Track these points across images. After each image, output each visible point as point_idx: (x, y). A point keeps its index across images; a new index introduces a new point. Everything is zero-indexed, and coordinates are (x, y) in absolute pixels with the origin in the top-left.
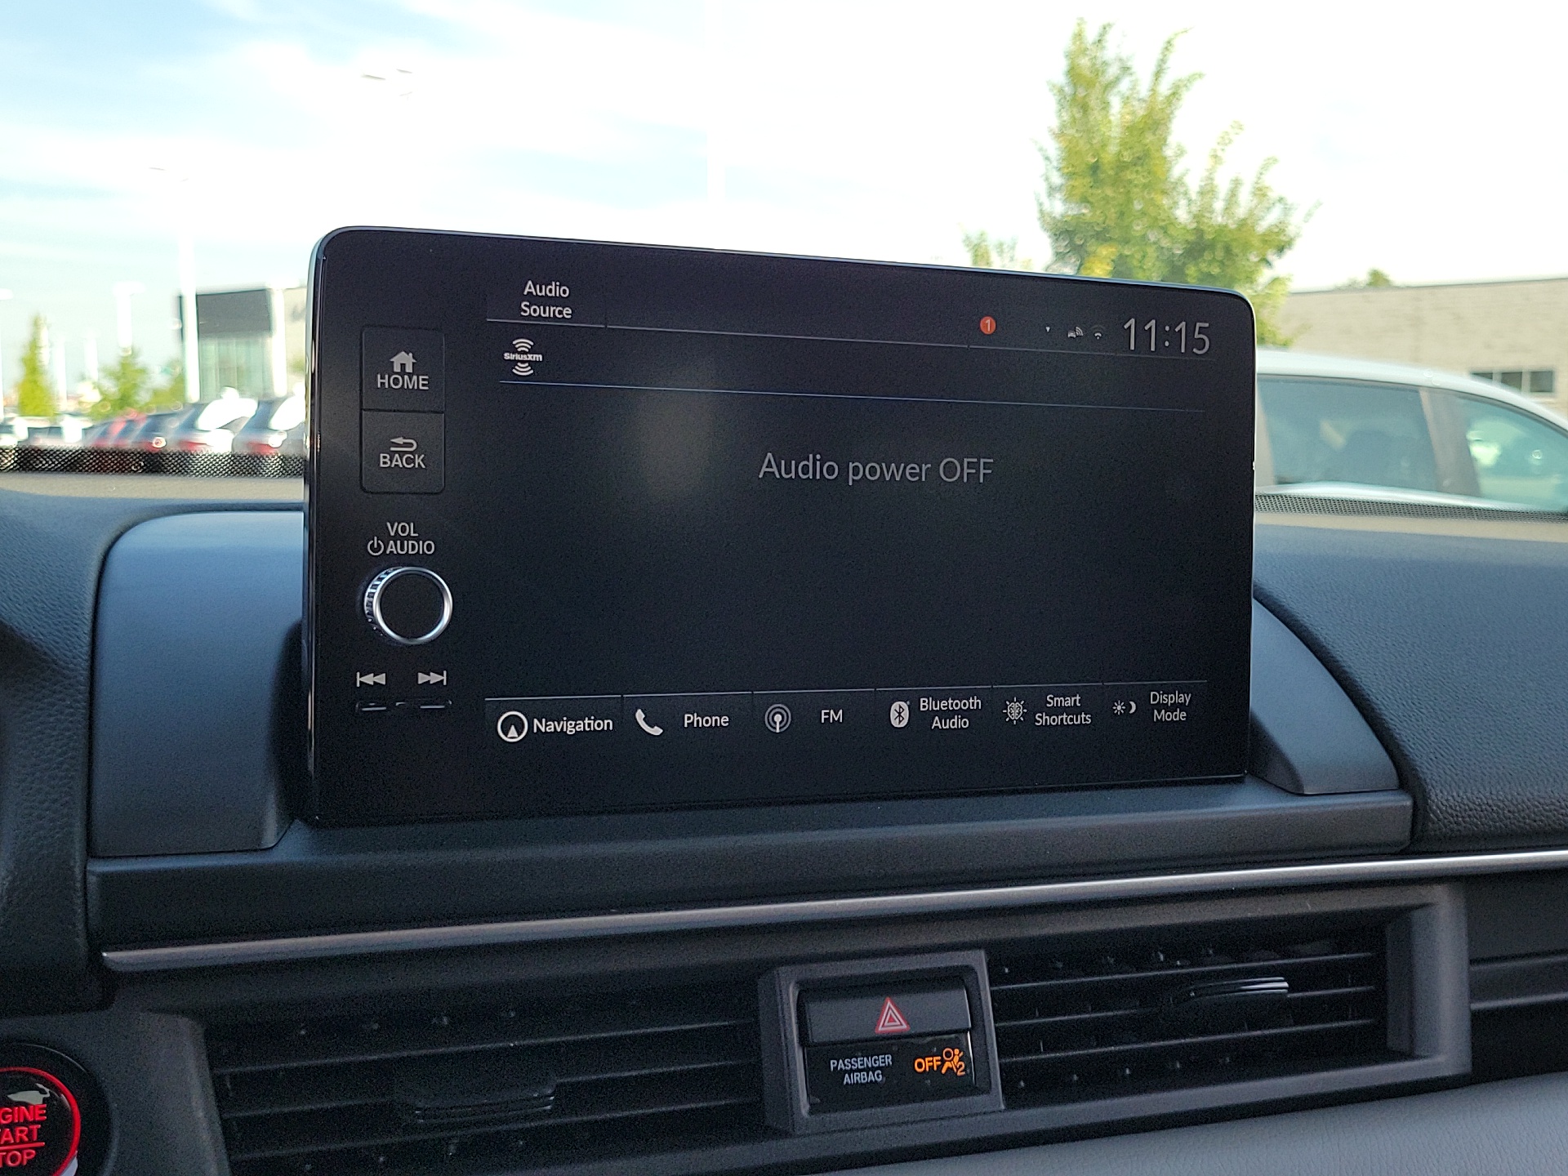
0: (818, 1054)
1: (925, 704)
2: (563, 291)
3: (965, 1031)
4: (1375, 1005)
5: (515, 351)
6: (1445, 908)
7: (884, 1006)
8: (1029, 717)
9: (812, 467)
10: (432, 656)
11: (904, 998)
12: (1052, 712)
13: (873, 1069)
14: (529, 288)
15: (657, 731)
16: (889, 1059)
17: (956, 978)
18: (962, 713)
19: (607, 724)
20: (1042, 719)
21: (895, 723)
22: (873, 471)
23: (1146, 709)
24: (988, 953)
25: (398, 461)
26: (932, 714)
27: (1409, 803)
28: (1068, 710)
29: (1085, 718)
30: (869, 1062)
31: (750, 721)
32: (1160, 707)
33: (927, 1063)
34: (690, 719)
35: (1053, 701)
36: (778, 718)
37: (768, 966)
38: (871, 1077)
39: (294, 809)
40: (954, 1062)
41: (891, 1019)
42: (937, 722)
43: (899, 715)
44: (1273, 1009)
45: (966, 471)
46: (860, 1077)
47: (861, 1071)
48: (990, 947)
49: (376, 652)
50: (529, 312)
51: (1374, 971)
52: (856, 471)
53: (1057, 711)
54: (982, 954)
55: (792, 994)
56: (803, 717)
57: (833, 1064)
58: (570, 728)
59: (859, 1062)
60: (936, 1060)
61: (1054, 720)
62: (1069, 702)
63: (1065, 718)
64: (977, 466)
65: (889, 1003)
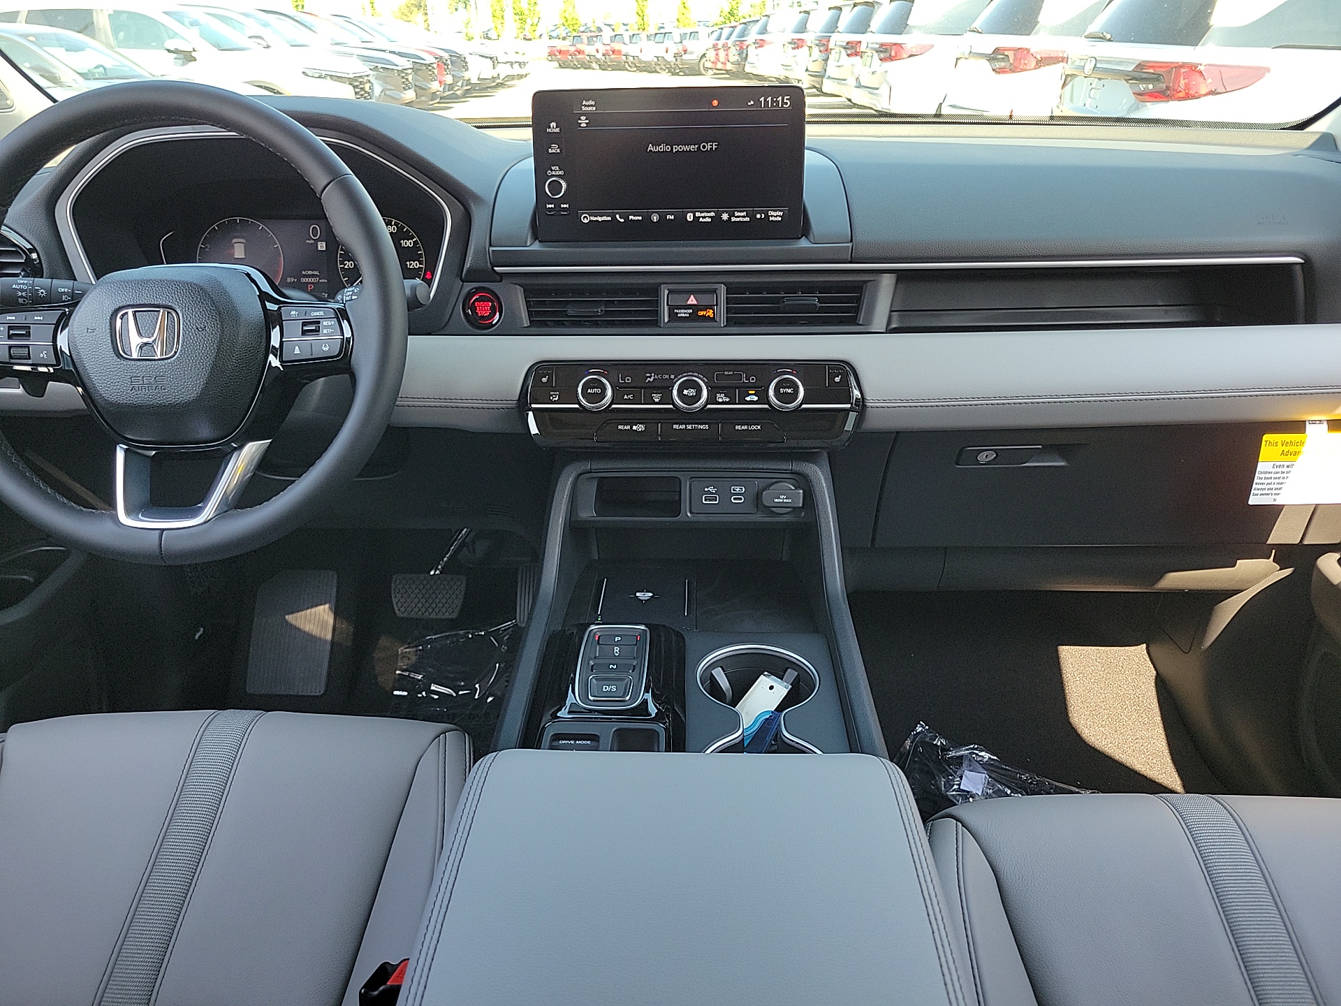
0: (671, 309)
1: (698, 214)
2: (593, 103)
3: (714, 305)
4: (857, 310)
5: (581, 120)
6: (887, 282)
7: (690, 297)
8: (730, 218)
9: (661, 148)
10: (562, 200)
11: (696, 296)
12: (736, 217)
13: (686, 313)
14: (584, 103)
15: (622, 220)
16: (691, 311)
17: (713, 291)
18: (709, 217)
19: (609, 218)
20: (733, 219)
21: (689, 220)
22: (681, 148)
23: (767, 216)
24: (724, 285)
25: (554, 151)
26: (699, 217)
27: (851, 247)
28: (743, 217)
29: (748, 219)
30: (685, 311)
31: (647, 218)
32: (772, 216)
33: (701, 313)
34: (631, 217)
35: (737, 214)
36: (655, 218)
38: (686, 315)
39: (535, 237)
40: (710, 313)
41: (692, 300)
42: (701, 220)
43: (690, 217)
44: (816, 309)
45: (709, 147)
46: (683, 315)
47: (683, 313)
48: (724, 283)
49: (551, 201)
50: (584, 109)
51: (858, 300)
52: (676, 148)
53: (739, 217)
54: (722, 285)
55: (666, 292)
56: (662, 218)
57: (675, 311)
58: (600, 219)
59: (683, 311)
60: (705, 313)
61: (738, 219)
62: (742, 214)
63: (741, 219)
64: (712, 145)
65: (692, 296)
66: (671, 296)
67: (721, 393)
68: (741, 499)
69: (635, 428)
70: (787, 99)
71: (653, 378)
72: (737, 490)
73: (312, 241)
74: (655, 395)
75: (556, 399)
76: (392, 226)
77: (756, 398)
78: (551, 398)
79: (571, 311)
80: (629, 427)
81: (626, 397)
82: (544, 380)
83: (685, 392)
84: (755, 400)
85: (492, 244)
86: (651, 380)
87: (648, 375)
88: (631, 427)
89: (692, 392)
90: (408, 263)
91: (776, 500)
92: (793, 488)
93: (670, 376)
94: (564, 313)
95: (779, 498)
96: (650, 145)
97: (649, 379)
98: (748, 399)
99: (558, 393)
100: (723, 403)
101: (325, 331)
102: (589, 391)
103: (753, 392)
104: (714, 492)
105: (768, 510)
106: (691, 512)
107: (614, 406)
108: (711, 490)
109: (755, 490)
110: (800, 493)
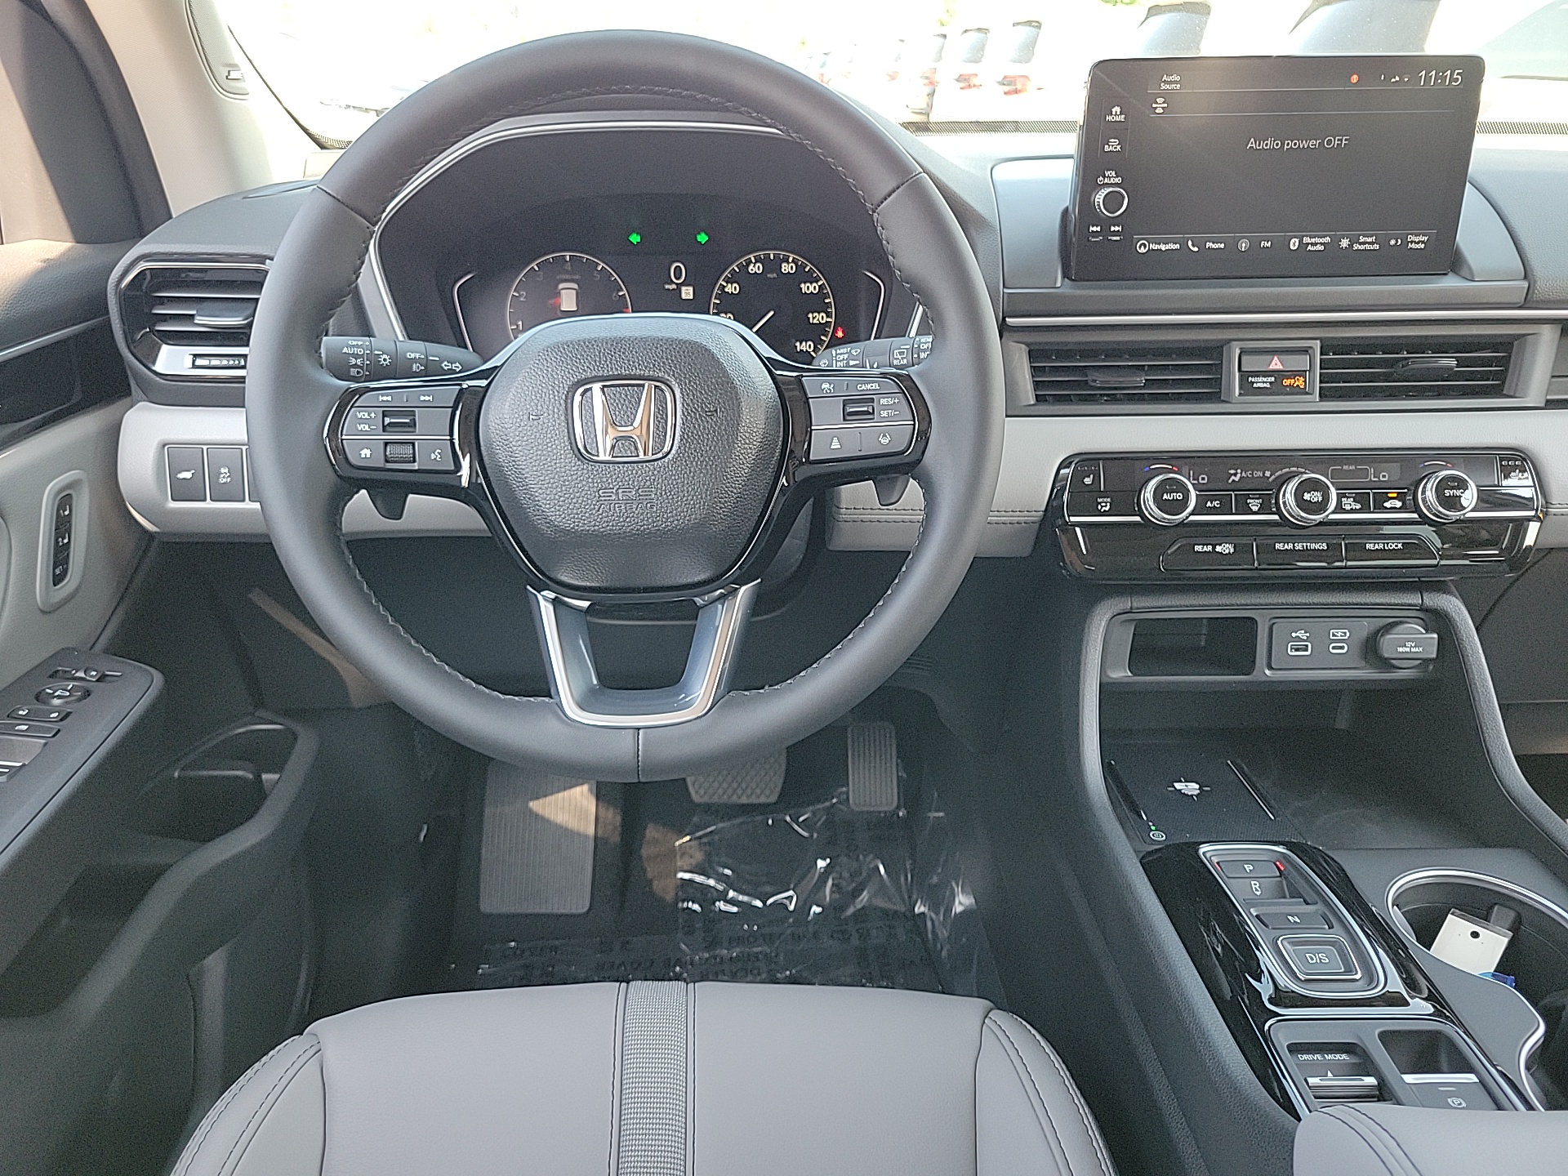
0: (1245, 375)
1: (1306, 240)
2: (1178, 78)
3: (1306, 371)
4: (1502, 376)
5: (1157, 103)
6: (1548, 337)
7: (1273, 359)
8: (1351, 246)
9: (1270, 144)
10: (1118, 221)
11: (1283, 357)
12: (1360, 244)
13: (1266, 382)
14: (1165, 78)
15: (1196, 249)
16: (1273, 379)
17: (1305, 351)
18: (1321, 244)
19: (1177, 246)
20: (1356, 247)
21: (1292, 248)
22: (1295, 144)
23: (1405, 242)
24: (1321, 342)
25: (1111, 148)
26: (1308, 244)
27: (1527, 286)
28: (1369, 243)
29: (1376, 247)
30: (1265, 380)
31: (1232, 246)
32: (1412, 242)
33: (1287, 382)
34: (1209, 245)
35: (1362, 239)
36: (1244, 245)
37: (1229, 341)
38: (1265, 385)
40: (1300, 382)
41: (1276, 364)
42: (1309, 248)
43: (1294, 244)
44: (1451, 375)
45: (1336, 142)
46: (1261, 385)
47: (1260, 382)
48: (1321, 339)
49: (1098, 220)
50: (1164, 87)
51: (1505, 362)
52: (1288, 144)
53: (1364, 243)
54: (1318, 342)
55: (1238, 352)
56: (1254, 245)
57: (1250, 379)
58: (1163, 247)
59: (1260, 379)
60: (1293, 381)
61: (1362, 247)
62: (1370, 240)
63: (1367, 247)
64: (1341, 140)
65: (1276, 358)
66: (1244, 358)
67: (1348, 497)
68: (1342, 648)
69: (1218, 549)
70: (1458, 74)
71: (1239, 475)
72: (1339, 635)
73: (674, 286)
74: (1251, 501)
75: (1107, 509)
76: (788, 263)
77: (1399, 504)
78: (1099, 507)
79: (1099, 379)
80: (1210, 548)
81: (1209, 504)
82: (1088, 481)
83: (1307, 496)
84: (1398, 506)
85: (1006, 285)
86: (1237, 479)
87: (1232, 472)
88: (1214, 548)
89: (1316, 497)
90: (810, 316)
91: (1400, 649)
92: (1424, 632)
93: (1264, 474)
94: (1085, 384)
95: (1405, 646)
96: (1252, 140)
97: (1233, 477)
98: (1388, 505)
99: (1109, 500)
100: (1352, 511)
101: (884, 414)
102: (1165, 497)
103: (1395, 495)
104: (1305, 638)
105: (1386, 664)
106: (1270, 668)
107: (1192, 518)
108: (1300, 635)
109: (1364, 634)
110: (1433, 638)
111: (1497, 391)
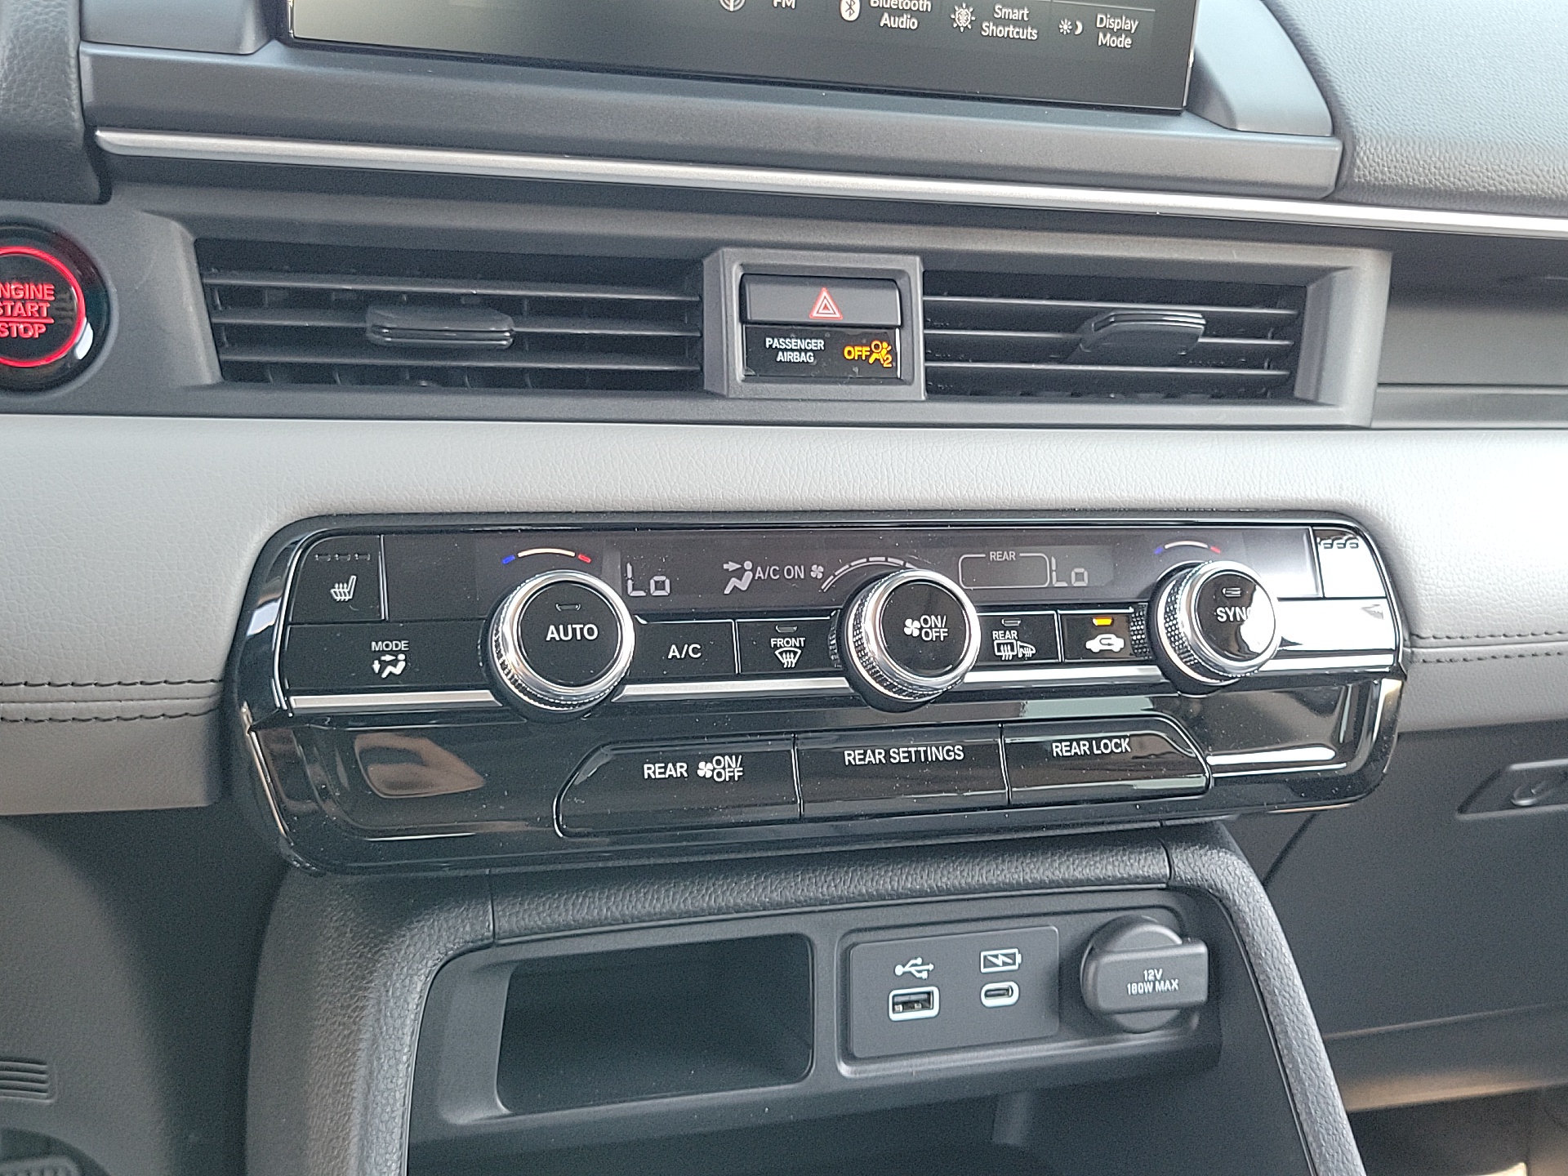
0: (756, 332)
3: (892, 328)
4: (1289, 361)
7: (819, 295)
8: (976, 24)
11: (838, 291)
12: (1000, 22)
13: (806, 351)
16: (820, 344)
17: (888, 280)
18: (911, 11)
20: (989, 29)
21: (846, 15)
23: (1092, 31)
24: (923, 261)
26: (881, 10)
27: (1338, 149)
28: (1016, 23)
29: (1031, 33)
30: (802, 344)
32: (1105, 30)
33: (855, 352)
35: (1001, 12)
37: (712, 247)
38: (803, 358)
40: (882, 354)
41: (825, 306)
42: (885, 20)
43: (850, 7)
44: (1192, 352)
46: (794, 357)
47: (793, 350)
48: (925, 255)
51: (1291, 328)
53: (1006, 22)
54: (918, 259)
55: (736, 273)
57: (769, 341)
59: (793, 343)
60: (865, 351)
61: (1001, 31)
62: (1016, 15)
63: (1012, 31)
65: (825, 293)
66: (752, 290)
67: (1005, 629)
68: (1006, 992)
69: (705, 769)
71: (748, 576)
72: (999, 962)
74: (780, 642)
77: (1117, 644)
79: (387, 323)
80: (681, 769)
81: (674, 652)
83: (912, 627)
84: (1116, 648)
86: (743, 585)
87: (731, 566)
88: (693, 769)
89: (935, 628)
91: (1134, 988)
92: (1178, 941)
93: (808, 571)
94: (355, 340)
95: (1143, 981)
97: (734, 582)
98: (1094, 645)
99: (402, 647)
100: (1018, 663)
103: (1108, 622)
104: (924, 975)
105: (1100, 1024)
106: (849, 1057)
107: (631, 690)
108: (913, 970)
109: (1051, 955)
110: (1199, 955)
111: (1280, 391)
